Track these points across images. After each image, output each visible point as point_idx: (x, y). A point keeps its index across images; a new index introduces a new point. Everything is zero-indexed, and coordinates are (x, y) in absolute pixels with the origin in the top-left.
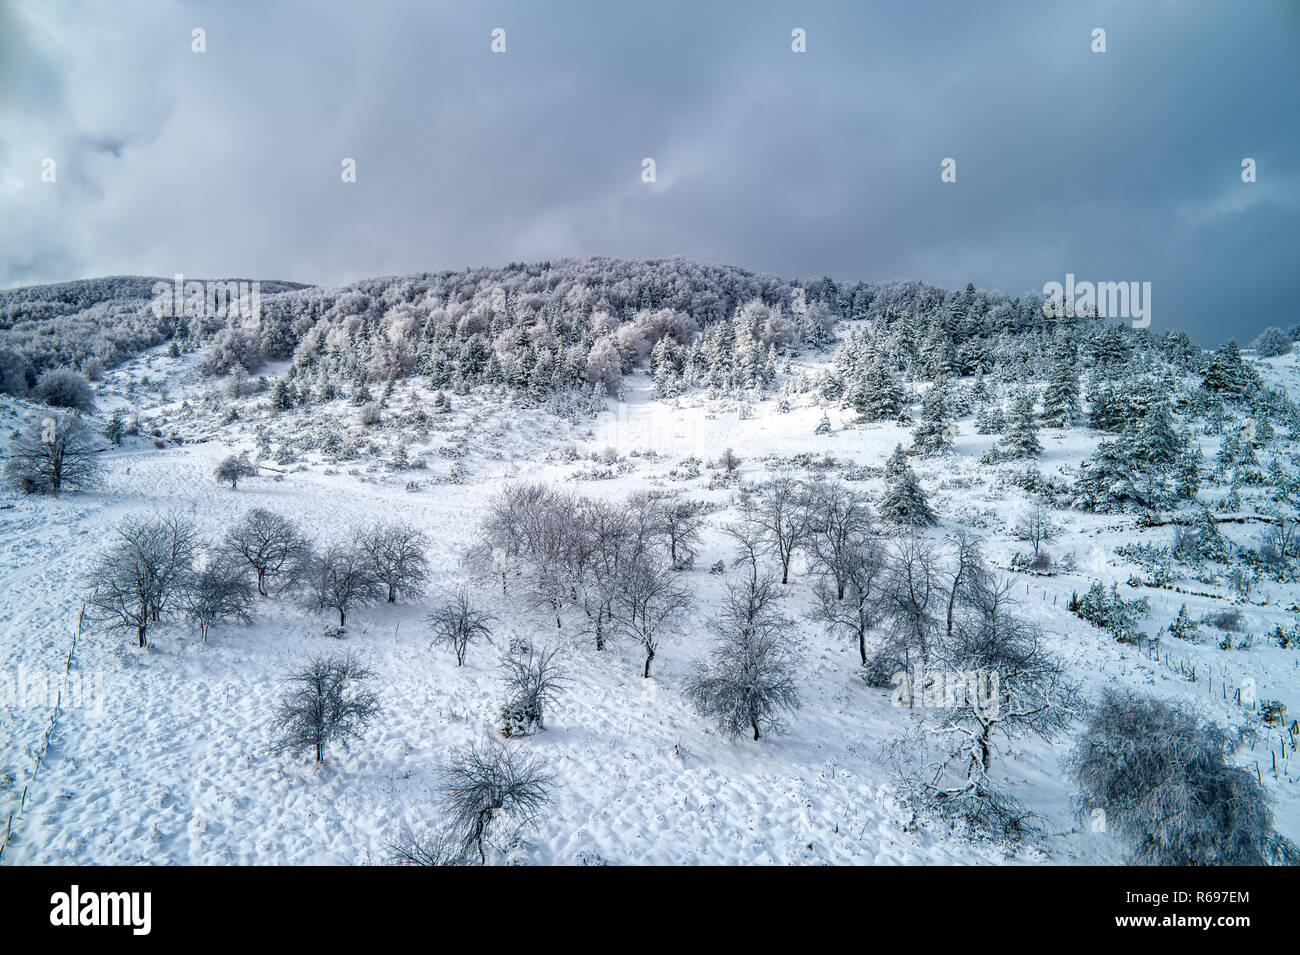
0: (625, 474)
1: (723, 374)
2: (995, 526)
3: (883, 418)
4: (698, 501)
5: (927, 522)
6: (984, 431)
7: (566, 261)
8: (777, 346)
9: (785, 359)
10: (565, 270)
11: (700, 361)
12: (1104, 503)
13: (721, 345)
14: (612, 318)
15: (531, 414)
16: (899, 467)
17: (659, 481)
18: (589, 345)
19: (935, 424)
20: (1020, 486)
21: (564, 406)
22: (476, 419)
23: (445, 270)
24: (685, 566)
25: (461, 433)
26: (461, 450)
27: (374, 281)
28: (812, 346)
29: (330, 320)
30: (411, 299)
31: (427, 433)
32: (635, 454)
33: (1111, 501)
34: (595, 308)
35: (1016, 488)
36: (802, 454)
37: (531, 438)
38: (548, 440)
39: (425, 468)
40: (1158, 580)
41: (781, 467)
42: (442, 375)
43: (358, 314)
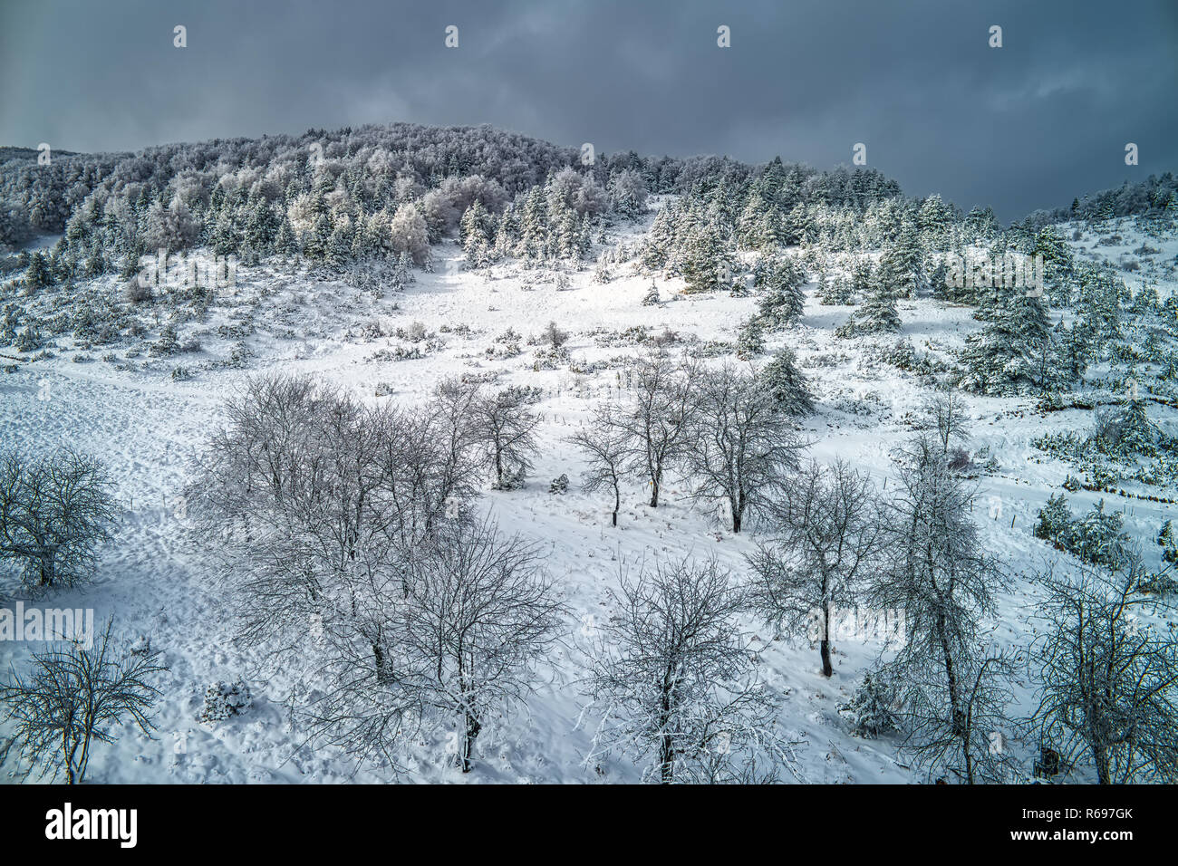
0: (434, 353)
1: (538, 244)
2: (880, 412)
3: (713, 288)
4: (524, 386)
5: (805, 410)
6: (827, 302)
7: (369, 127)
8: (591, 215)
9: (600, 229)
10: (367, 136)
11: (514, 229)
12: (998, 384)
13: (534, 212)
14: (417, 185)
15: (330, 286)
16: (754, 342)
17: (474, 360)
18: (392, 212)
19: (785, 293)
20: (890, 363)
21: (366, 277)
22: (265, 293)
23: (240, 137)
24: (516, 484)
25: (247, 310)
26: (246, 329)
27: (161, 148)
28: (624, 216)
29: (109, 187)
30: (201, 166)
31: (206, 310)
32: (445, 330)
33: (1005, 382)
34: (399, 174)
35: (886, 365)
36: (634, 326)
37: (328, 313)
38: (349, 315)
39: (200, 350)
40: (1099, 482)
41: (615, 342)
42: (228, 243)
43: (140, 181)
